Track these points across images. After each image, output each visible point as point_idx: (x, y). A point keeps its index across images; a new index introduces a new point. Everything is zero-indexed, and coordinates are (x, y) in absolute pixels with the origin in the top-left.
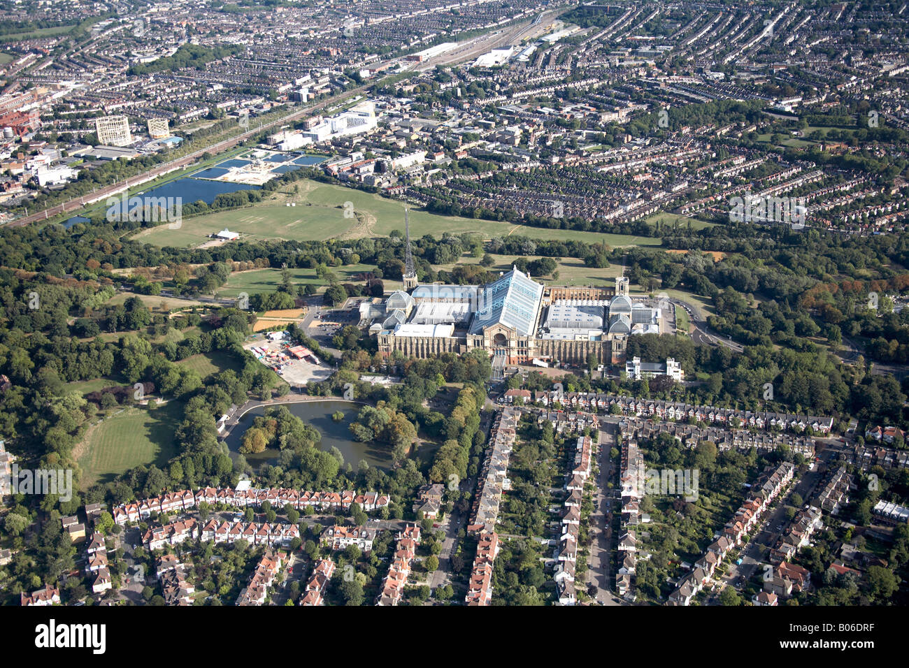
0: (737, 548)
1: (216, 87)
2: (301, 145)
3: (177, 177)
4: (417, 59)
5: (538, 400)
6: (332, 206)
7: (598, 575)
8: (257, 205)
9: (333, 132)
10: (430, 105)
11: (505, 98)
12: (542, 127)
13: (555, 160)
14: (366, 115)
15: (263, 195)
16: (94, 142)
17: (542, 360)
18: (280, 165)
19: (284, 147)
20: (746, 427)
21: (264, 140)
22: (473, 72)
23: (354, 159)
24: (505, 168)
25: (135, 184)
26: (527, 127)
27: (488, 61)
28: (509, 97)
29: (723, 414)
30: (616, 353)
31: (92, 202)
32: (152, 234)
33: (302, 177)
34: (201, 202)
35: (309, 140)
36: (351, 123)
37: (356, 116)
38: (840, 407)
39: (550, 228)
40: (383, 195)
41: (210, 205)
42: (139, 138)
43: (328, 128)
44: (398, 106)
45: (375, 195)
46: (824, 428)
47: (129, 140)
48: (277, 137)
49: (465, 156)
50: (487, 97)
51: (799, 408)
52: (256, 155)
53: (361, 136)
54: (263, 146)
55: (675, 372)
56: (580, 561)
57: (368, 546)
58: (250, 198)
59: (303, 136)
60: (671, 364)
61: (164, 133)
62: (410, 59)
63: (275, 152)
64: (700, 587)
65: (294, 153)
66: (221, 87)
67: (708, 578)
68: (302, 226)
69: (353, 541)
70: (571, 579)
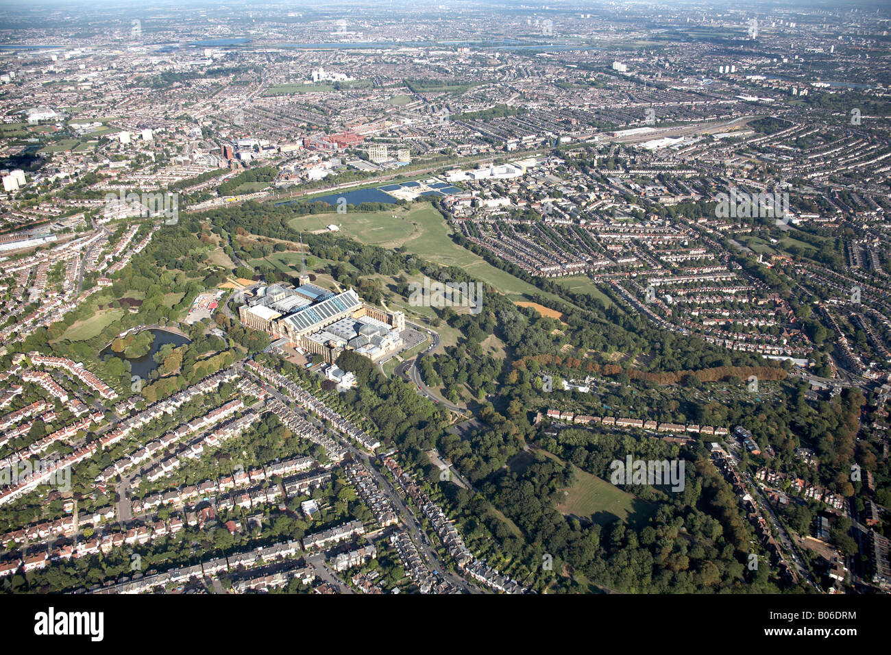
0: (217, 492)
1: (476, 134)
2: (461, 180)
3: (369, 187)
5: (259, 371)
6: (413, 222)
8: (378, 213)
9: (492, 175)
10: (571, 167)
14: (520, 168)
15: (392, 207)
16: (365, 158)
17: (303, 349)
18: (432, 190)
19: (448, 179)
21: (444, 174)
22: (628, 151)
23: (472, 194)
27: (651, 145)
28: (627, 172)
30: (334, 358)
31: (309, 193)
33: (428, 200)
35: (468, 178)
36: (508, 171)
37: (513, 167)
40: (448, 224)
42: (392, 159)
43: (489, 171)
44: (552, 165)
45: (444, 221)
46: (369, 447)
47: (385, 160)
48: (449, 172)
49: (537, 207)
50: (613, 169)
52: (429, 181)
53: (502, 181)
54: (440, 176)
55: (347, 382)
56: (142, 463)
57: (78, 415)
58: (381, 208)
59: (467, 174)
60: (350, 375)
61: (405, 158)
62: (608, 134)
63: (441, 181)
64: (166, 502)
65: (449, 184)
66: (479, 134)
67: (176, 500)
68: (380, 231)
69: (75, 410)
70: (118, 470)
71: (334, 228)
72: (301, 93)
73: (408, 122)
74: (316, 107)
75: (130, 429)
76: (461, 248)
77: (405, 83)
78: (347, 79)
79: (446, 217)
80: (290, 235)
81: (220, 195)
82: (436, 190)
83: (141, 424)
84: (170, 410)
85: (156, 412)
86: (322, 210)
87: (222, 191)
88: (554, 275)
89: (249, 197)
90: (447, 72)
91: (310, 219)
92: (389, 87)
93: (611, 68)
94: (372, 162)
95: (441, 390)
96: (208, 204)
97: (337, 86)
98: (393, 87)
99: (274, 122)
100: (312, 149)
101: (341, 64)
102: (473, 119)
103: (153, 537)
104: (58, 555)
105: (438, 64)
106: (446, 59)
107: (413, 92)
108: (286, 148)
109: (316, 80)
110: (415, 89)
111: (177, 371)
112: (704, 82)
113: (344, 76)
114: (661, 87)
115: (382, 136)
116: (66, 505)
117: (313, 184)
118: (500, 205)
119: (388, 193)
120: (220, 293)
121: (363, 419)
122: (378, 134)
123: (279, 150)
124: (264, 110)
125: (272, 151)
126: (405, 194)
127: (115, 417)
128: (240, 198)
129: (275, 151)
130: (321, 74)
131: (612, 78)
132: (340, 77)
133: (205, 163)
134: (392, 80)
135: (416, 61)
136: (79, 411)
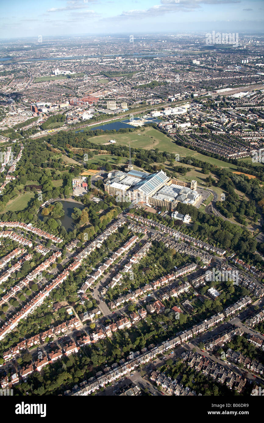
0: (153, 290)
1: (151, 95)
2: (159, 116)
3: (117, 121)
4: (216, 92)
5: (135, 219)
6: (150, 136)
7: (101, 285)
8: (130, 133)
9: (172, 113)
10: (207, 107)
11: (232, 108)
12: (236, 120)
13: (231, 132)
14: (184, 108)
15: (135, 130)
16: (105, 108)
17: (150, 204)
18: (148, 121)
19: (153, 115)
20: (196, 246)
21: (149, 113)
22: (228, 99)
23: (170, 122)
24: (213, 132)
25: (103, 122)
26: (231, 120)
27: (237, 96)
28: (234, 108)
29: (190, 239)
30: (173, 208)
31: (89, 126)
32: (95, 138)
33: (150, 126)
34: (115, 130)
35: (162, 115)
36: (179, 110)
37: (181, 109)
38: (232, 247)
39: (207, 156)
40: (168, 136)
41: (117, 131)
42: (118, 108)
43: (170, 111)
44: (197, 107)
45: (165, 135)
46: (221, 254)
47: (115, 108)
48: (153, 112)
49: (204, 126)
50: (227, 107)
51: (218, 244)
52: (144, 117)
53: (179, 115)
54: (148, 114)
55: (187, 220)
56: (99, 279)
57: (45, 254)
58: (130, 131)
59: (161, 113)
60: (187, 216)
61: (125, 107)
62: (213, 92)
63: (149, 117)
64: (127, 300)
65: (155, 118)
66: (153, 95)
67: (133, 298)
68: (136, 142)
69: (42, 251)
70: (88, 284)
71: (113, 142)
72: (53, 80)
73: (115, 90)
74: (64, 86)
75: (82, 260)
76: (182, 147)
77: (101, 74)
78: (71, 73)
79: (165, 133)
80: (94, 147)
81: (43, 130)
82: (150, 121)
83: (86, 256)
84: (99, 246)
85: (92, 248)
86: (101, 133)
87: (42, 128)
88: (237, 158)
89: (59, 130)
90: (118, 68)
91: (97, 138)
92: (95, 75)
93: (192, 63)
94: (109, 109)
95: (235, 219)
96: (38, 134)
97: (69, 77)
98: (97, 75)
99: (48, 94)
100: (75, 105)
101: (64, 67)
102: (145, 88)
103: (133, 323)
104: (83, 343)
105: (111, 64)
106: (113, 62)
107: (108, 77)
108: (62, 106)
109: (56, 74)
110: (108, 76)
111: (88, 223)
112: (238, 68)
113: (69, 72)
114: (220, 70)
115: (106, 97)
116: (68, 310)
117: (88, 122)
118: (187, 126)
119: (127, 123)
120: (84, 178)
121: (207, 239)
122: (104, 97)
123: (59, 106)
124: (39, 89)
125: (56, 107)
126: (136, 123)
127: (68, 253)
128: (55, 130)
129: (57, 107)
130: (57, 71)
131: (195, 67)
132: (68, 72)
133: (25, 115)
134: (94, 73)
135: (100, 64)
136: (45, 252)
